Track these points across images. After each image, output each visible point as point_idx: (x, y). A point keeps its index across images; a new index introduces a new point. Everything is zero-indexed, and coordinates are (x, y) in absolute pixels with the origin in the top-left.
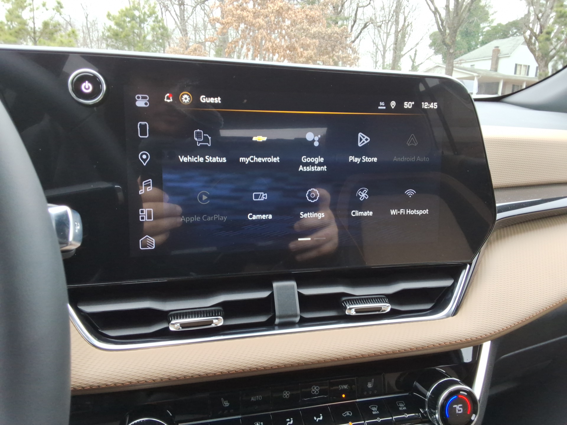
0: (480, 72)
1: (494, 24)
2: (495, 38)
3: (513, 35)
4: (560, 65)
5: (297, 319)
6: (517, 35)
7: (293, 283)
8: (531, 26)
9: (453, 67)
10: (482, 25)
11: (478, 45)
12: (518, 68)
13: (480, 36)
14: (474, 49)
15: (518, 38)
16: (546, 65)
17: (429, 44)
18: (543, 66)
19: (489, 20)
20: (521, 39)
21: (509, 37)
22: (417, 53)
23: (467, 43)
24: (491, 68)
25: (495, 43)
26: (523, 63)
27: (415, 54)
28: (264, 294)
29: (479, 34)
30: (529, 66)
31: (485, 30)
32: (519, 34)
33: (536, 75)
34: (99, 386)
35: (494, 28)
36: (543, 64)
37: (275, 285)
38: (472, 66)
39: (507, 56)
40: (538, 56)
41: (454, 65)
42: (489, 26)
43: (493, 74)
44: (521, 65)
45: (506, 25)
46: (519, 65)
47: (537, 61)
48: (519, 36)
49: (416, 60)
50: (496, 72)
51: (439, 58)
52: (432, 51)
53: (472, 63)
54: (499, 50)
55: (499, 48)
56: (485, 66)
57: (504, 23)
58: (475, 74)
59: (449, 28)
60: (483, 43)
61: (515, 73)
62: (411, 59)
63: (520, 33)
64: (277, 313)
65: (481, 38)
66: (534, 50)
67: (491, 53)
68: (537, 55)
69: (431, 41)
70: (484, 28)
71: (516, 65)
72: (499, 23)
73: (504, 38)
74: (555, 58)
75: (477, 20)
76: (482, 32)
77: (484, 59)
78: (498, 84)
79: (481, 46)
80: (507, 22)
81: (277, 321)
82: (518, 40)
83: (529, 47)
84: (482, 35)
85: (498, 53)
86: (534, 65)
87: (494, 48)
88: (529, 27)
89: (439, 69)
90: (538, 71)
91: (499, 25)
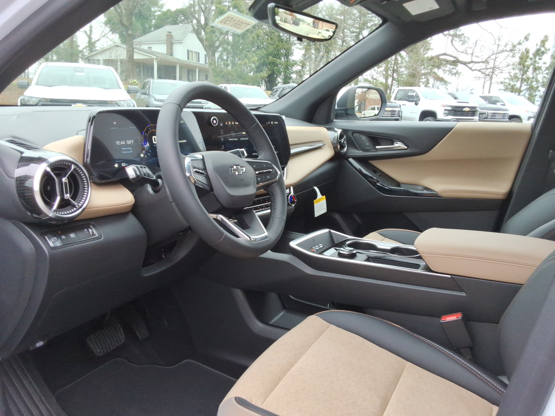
0: (158, 55)
1: (165, 9)
2: (167, 24)
3: (181, 22)
4: (224, 56)
6: (185, 23)
8: (197, 16)
9: (133, 48)
10: (153, 9)
11: (151, 28)
12: (190, 54)
13: (153, 20)
14: (149, 32)
16: (214, 55)
17: (105, 21)
18: (211, 55)
19: (159, 5)
20: (190, 27)
21: (178, 24)
22: (93, 29)
23: (142, 25)
24: (167, 52)
25: (168, 28)
26: (194, 50)
27: (91, 31)
29: (151, 17)
30: (199, 53)
31: (157, 14)
32: (186, 22)
33: (206, 63)
35: (165, 14)
36: (210, 53)
38: (149, 48)
39: (180, 42)
40: (206, 46)
41: (134, 46)
42: (159, 11)
43: (169, 57)
44: (192, 52)
45: (175, 12)
46: (190, 51)
47: (205, 50)
48: (186, 24)
49: (93, 36)
50: (172, 56)
51: (116, 37)
52: (107, 29)
53: (150, 46)
54: (172, 36)
55: (172, 34)
56: (161, 49)
57: (173, 9)
58: (154, 57)
59: (125, 9)
60: (157, 27)
61: (188, 59)
62: (87, 35)
65: (153, 21)
66: (202, 39)
67: (165, 38)
68: (205, 45)
69: (106, 19)
70: (155, 12)
71: (188, 51)
72: (168, 9)
73: (174, 24)
74: (220, 49)
75: (148, 3)
76: (155, 16)
77: (158, 42)
78: (175, 67)
79: (155, 30)
80: (175, 9)
82: (187, 28)
83: (197, 36)
84: (154, 19)
85: (171, 39)
86: (203, 53)
87: (167, 33)
88: (195, 16)
89: (117, 48)
90: (207, 58)
91: (169, 11)
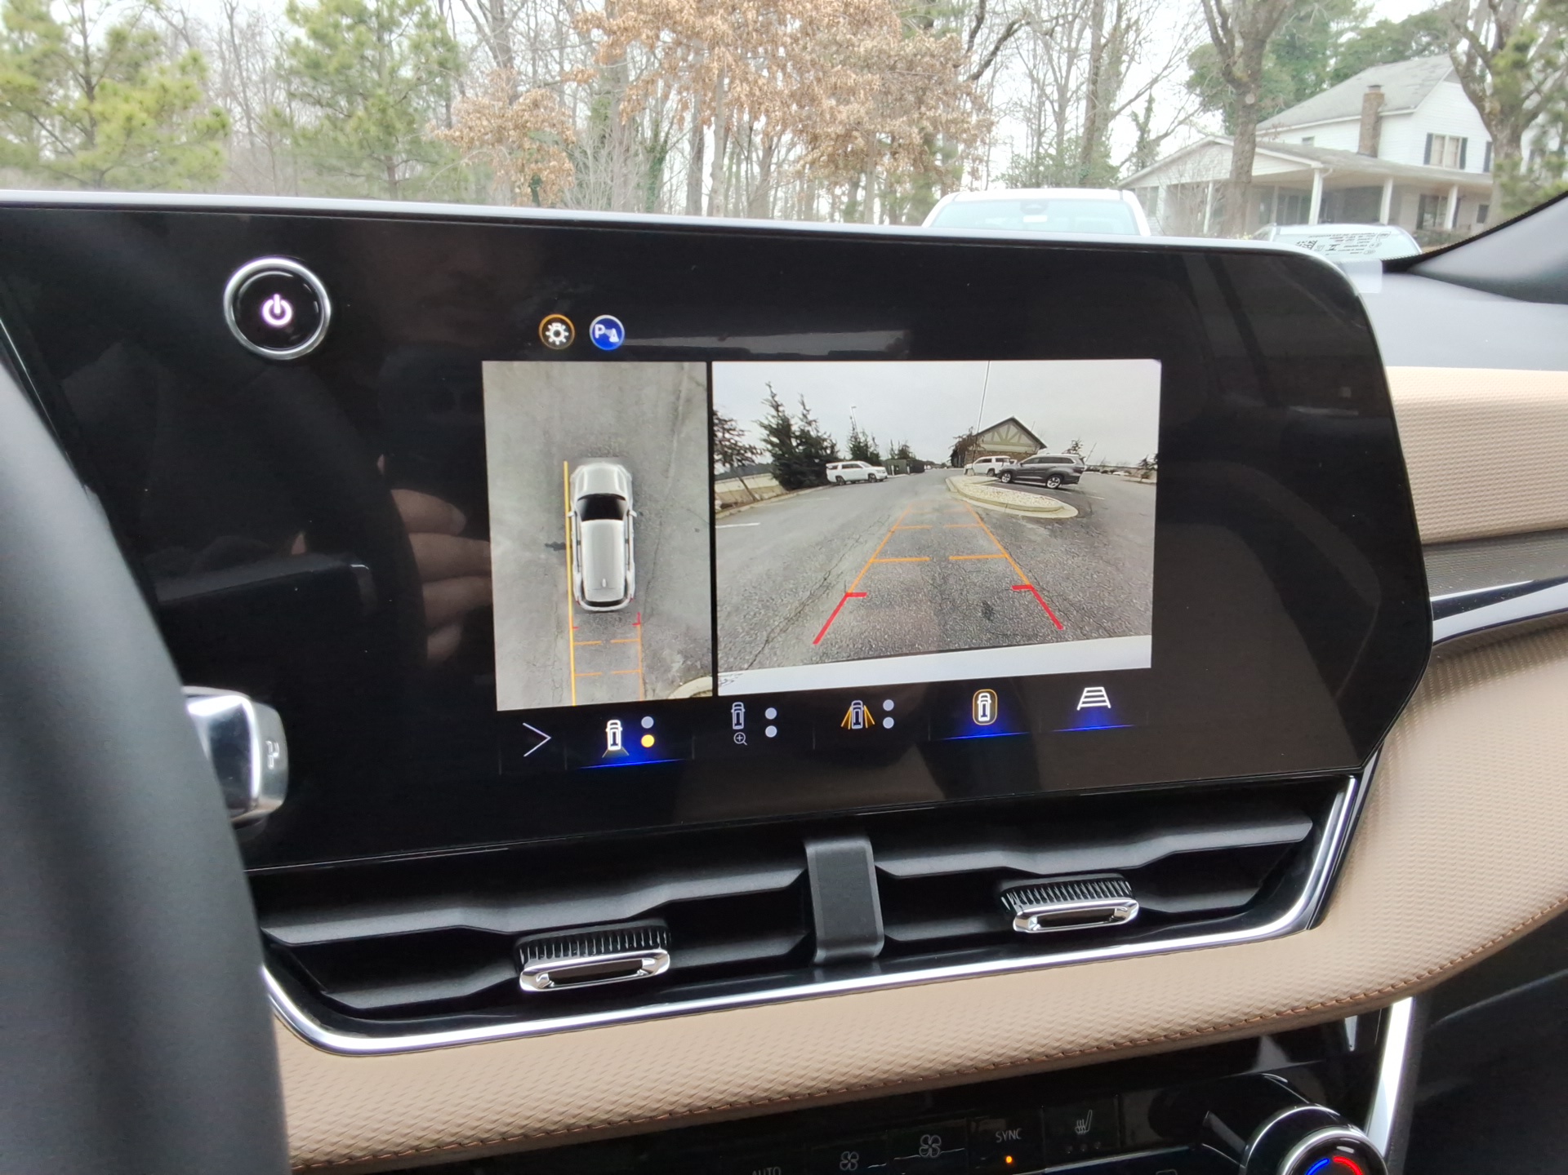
0: (1330, 157)
1: (1370, 23)
2: (1372, 64)
3: (1420, 52)
4: (1553, 138)
5: (877, 949)
6: (1432, 53)
7: (863, 845)
8: (1471, 25)
9: (1254, 145)
10: (1334, 27)
11: (1323, 81)
12: (1436, 146)
13: (1331, 57)
14: (1313, 94)
15: (1433, 60)
16: (1515, 140)
17: (1188, 79)
18: (1505, 141)
19: (1354, 12)
20: (1444, 63)
21: (1407, 58)
22: (1154, 106)
23: (1293, 77)
24: (1360, 147)
25: (1370, 76)
26: (1449, 131)
27: (1149, 110)
28: (781, 879)
29: (1326, 49)
30: (1465, 141)
31: (1343, 39)
32: (1437, 50)
33: (1486, 169)
34: (329, 1162)
35: (1370, 34)
36: (1504, 135)
37: (812, 850)
38: (1306, 140)
39: (1405, 113)
40: (1490, 113)
41: (1258, 139)
42: (1352, 29)
43: (1366, 163)
44: (1443, 138)
45: (1404, 24)
46: (1438, 137)
47: (1488, 125)
48: (1436, 55)
49: (1150, 126)
50: (1374, 159)
51: (1214, 121)
52: (1194, 101)
53: (1307, 134)
54: (1382, 96)
55: (1383, 90)
56: (1343, 140)
57: (1397, 18)
58: (1314, 164)
59: (1244, 36)
60: (1340, 76)
61: (1427, 160)
62: (1138, 124)
63: (1439, 46)
64: (820, 933)
65: (1332, 62)
66: (1481, 94)
67: (1358, 104)
68: (1487, 110)
69: (1192, 72)
70: (1340, 33)
71: (1430, 137)
72: (1383, 19)
73: (1395, 61)
74: (1541, 118)
75: (1319, 11)
76: (1336, 46)
77: (1336, 120)
78: (1377, 192)
79: (1332, 85)
80: (1405, 17)
81: (821, 955)
82: (1435, 66)
83: (1466, 88)
84: (1335, 55)
85: (1379, 105)
86: (1479, 137)
87: (1367, 91)
88: (1466, 29)
89: (1214, 150)
90: (1492, 155)
91: (1384, 24)
